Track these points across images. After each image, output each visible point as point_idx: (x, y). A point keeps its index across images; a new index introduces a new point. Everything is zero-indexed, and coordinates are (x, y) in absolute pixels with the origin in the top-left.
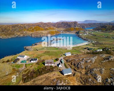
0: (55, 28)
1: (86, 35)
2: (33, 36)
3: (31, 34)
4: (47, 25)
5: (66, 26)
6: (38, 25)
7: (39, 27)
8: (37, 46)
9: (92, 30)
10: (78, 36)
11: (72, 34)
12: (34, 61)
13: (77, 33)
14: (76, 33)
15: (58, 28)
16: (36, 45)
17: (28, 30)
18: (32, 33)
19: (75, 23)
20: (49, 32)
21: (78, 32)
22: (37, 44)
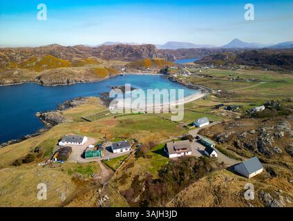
0: (99, 60)
1: (186, 75)
2: (46, 82)
3: (39, 78)
4: (76, 53)
5: (129, 56)
6: (52, 53)
7: (56, 57)
8: (75, 108)
9: (192, 64)
10: (171, 79)
11: (152, 74)
12: (124, 150)
13: (164, 73)
14: (161, 72)
15: (108, 60)
16: (72, 106)
17: (22, 65)
18: (39, 74)
19: (150, 48)
20: (90, 71)
21: (166, 70)
22: (72, 103)
